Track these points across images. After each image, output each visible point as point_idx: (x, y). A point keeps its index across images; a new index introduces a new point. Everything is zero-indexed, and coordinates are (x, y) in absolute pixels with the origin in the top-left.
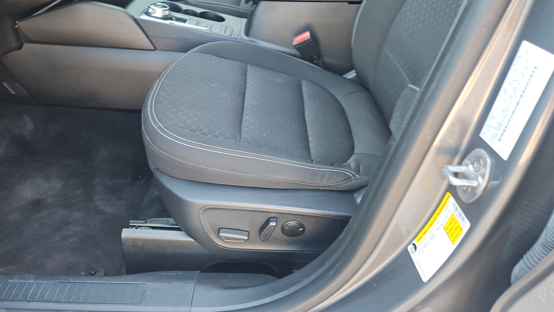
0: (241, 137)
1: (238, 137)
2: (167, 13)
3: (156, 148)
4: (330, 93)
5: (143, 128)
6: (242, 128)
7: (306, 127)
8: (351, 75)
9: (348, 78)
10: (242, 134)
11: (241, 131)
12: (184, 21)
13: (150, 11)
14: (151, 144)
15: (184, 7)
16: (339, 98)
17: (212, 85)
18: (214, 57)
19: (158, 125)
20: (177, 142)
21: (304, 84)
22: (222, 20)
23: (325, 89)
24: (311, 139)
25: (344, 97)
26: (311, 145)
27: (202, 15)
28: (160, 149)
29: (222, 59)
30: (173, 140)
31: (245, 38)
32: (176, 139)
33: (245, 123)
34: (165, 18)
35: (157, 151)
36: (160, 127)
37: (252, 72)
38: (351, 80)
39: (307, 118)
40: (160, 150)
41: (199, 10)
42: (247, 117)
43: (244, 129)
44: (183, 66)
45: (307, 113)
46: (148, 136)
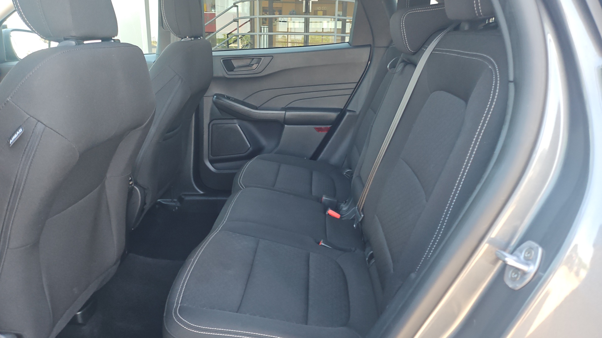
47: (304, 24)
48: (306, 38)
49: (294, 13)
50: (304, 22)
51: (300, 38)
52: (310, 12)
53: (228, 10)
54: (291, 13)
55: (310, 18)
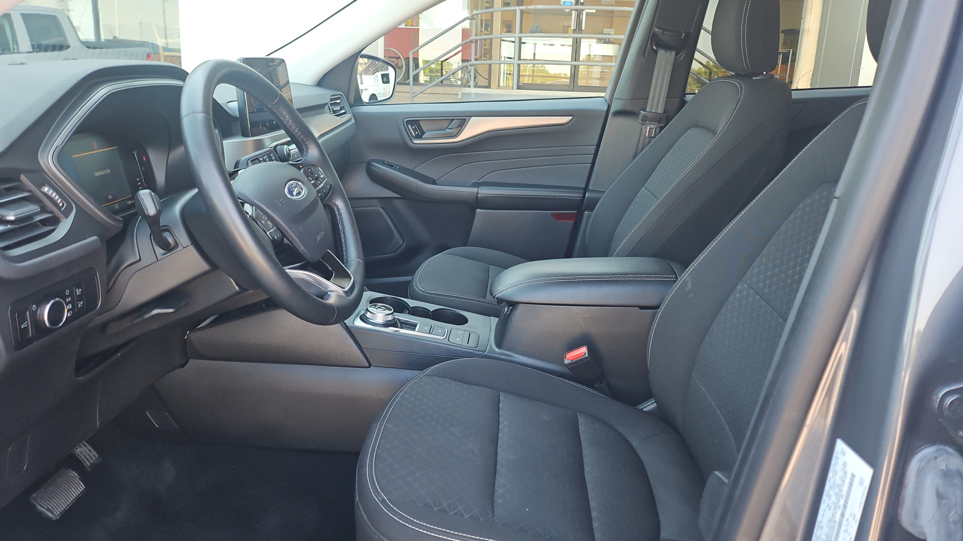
0: (495, 514)
1: (491, 515)
2: (390, 318)
3: (376, 532)
4: (620, 434)
5: (357, 499)
6: (495, 498)
7: (587, 495)
8: (650, 406)
9: (644, 410)
10: (495, 509)
11: (493, 504)
12: (413, 326)
13: (368, 315)
14: (368, 525)
15: (412, 303)
16: (634, 443)
17: (453, 430)
18: (454, 383)
19: (380, 496)
20: (407, 525)
21: (581, 420)
22: (463, 321)
23: (612, 428)
24: (594, 514)
25: (641, 442)
26: (595, 525)
27: (436, 316)
28: (382, 534)
29: (465, 386)
30: (401, 522)
31: (496, 349)
32: (407, 520)
33: (499, 491)
34: (387, 324)
35: (377, 537)
36: (383, 499)
37: (506, 403)
38: (649, 413)
39: (588, 477)
40: (382, 537)
41: (432, 307)
42: (502, 481)
43: (499, 501)
44: (412, 399)
45: (587, 469)
46: (365, 513)
47: (571, 47)
48: (575, 70)
49: (538, 29)
50: (572, 46)
51: (566, 70)
52: (583, 28)
53: (454, 27)
54: (534, 30)
55: (582, 40)
